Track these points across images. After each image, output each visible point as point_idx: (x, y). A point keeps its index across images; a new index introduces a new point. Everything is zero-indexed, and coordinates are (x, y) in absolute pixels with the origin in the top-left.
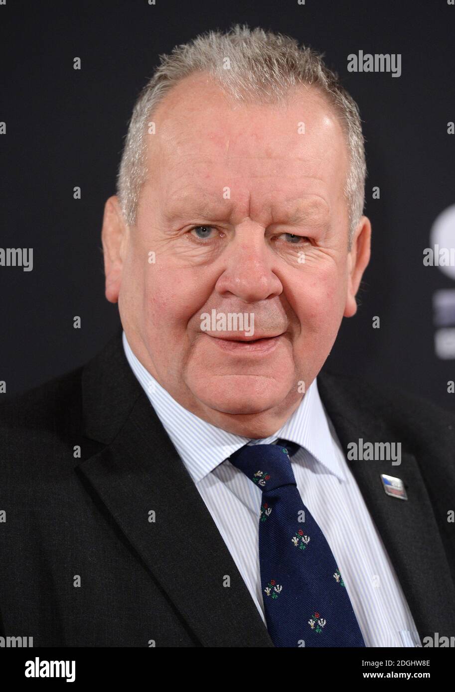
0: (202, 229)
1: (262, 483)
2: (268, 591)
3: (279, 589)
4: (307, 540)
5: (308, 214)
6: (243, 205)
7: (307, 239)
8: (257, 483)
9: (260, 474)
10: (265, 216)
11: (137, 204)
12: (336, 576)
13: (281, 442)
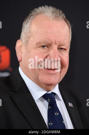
0: (43, 46)
1: (49, 101)
2: (49, 124)
3: (52, 124)
4: (58, 114)
5: (66, 44)
6: (54, 41)
7: (64, 49)
8: (48, 101)
9: (49, 99)
10: (58, 44)
11: (28, 41)
12: (63, 122)
13: (52, 93)
